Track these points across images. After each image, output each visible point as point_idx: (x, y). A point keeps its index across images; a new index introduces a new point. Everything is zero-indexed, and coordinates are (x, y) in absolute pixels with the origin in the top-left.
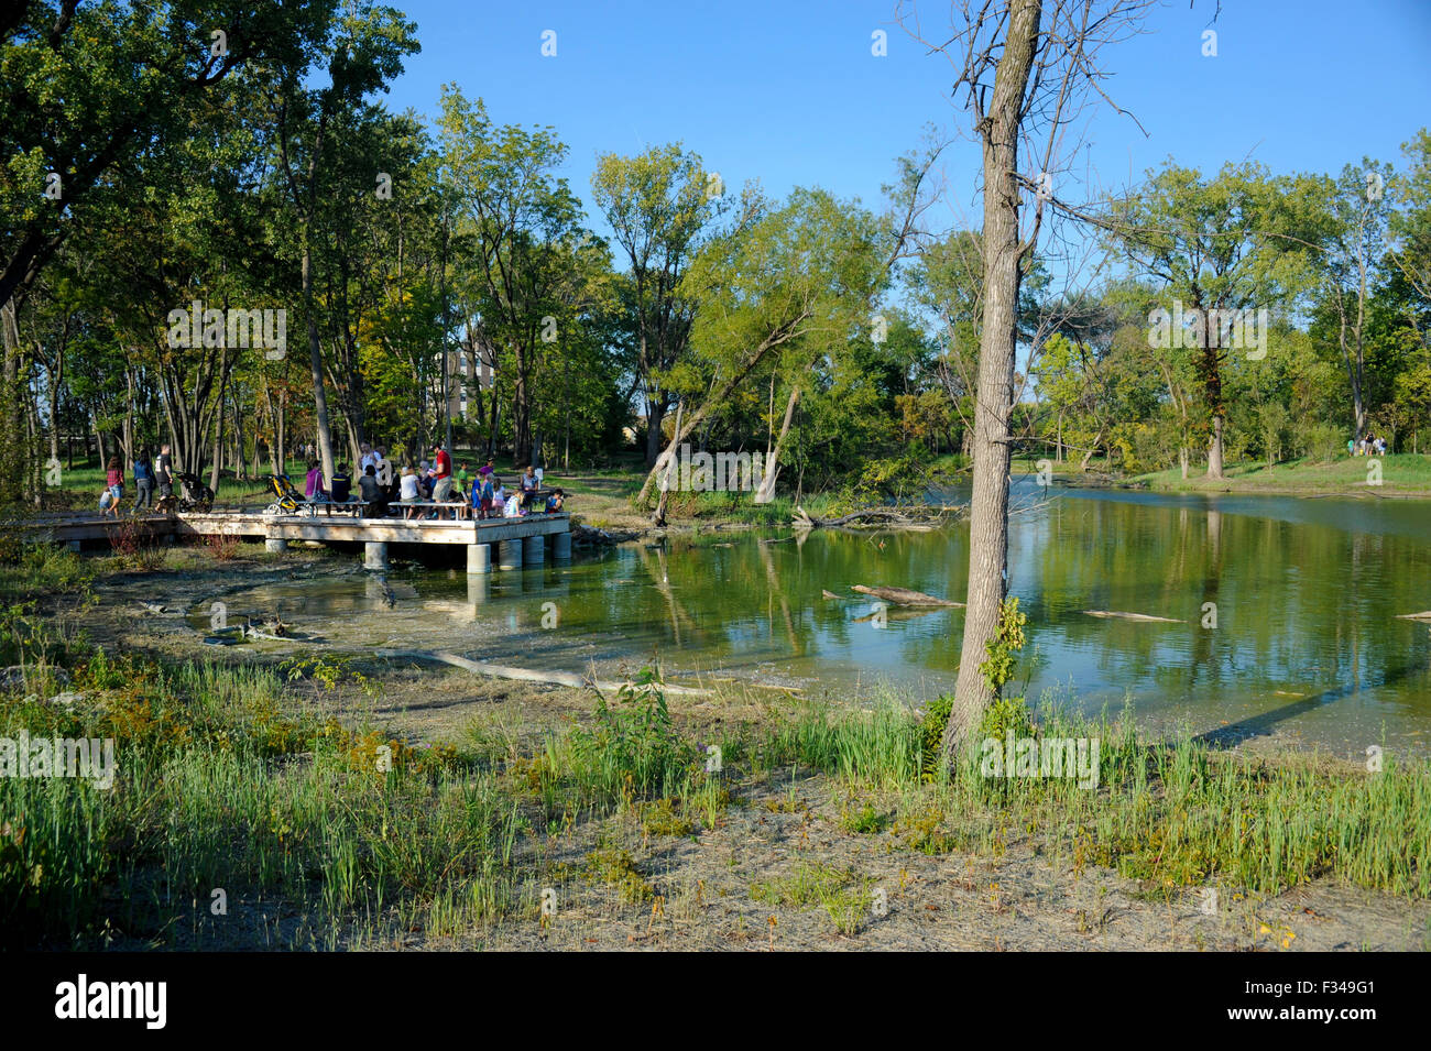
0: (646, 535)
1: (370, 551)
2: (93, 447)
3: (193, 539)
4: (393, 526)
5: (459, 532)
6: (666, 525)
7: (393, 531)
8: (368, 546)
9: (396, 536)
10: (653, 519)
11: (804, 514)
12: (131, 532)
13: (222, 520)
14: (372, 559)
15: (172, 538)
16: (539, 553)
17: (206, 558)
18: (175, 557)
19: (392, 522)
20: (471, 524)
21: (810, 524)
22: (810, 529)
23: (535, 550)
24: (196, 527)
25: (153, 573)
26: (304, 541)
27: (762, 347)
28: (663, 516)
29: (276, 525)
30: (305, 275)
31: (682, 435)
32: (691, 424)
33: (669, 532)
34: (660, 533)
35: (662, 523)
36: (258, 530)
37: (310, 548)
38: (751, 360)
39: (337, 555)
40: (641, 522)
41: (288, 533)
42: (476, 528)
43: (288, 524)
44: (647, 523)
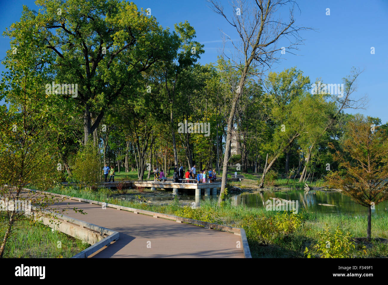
0: (256, 190)
1: (174, 190)
2: (117, 165)
3: (135, 187)
4: (179, 185)
5: (193, 186)
6: (263, 188)
7: (179, 186)
8: (174, 189)
9: (179, 187)
10: (260, 186)
11: (307, 185)
12: (121, 185)
13: (141, 183)
14: (174, 193)
15: (131, 187)
16: (215, 192)
17: (138, 191)
18: (130, 191)
19: (179, 183)
20: (196, 184)
21: (309, 188)
22: (309, 190)
23: (214, 191)
24: (136, 185)
25: (124, 194)
26: (160, 188)
27: (294, 137)
28: (263, 185)
29: (153, 184)
30: (171, 118)
31: (272, 162)
32: (274, 159)
33: (264, 189)
34: (261, 190)
35: (262, 187)
36: (150, 186)
37: (161, 190)
38: (291, 141)
39: (167, 191)
40: (256, 187)
41: (156, 186)
42: (197, 185)
43: (156, 184)
44: (258, 187)
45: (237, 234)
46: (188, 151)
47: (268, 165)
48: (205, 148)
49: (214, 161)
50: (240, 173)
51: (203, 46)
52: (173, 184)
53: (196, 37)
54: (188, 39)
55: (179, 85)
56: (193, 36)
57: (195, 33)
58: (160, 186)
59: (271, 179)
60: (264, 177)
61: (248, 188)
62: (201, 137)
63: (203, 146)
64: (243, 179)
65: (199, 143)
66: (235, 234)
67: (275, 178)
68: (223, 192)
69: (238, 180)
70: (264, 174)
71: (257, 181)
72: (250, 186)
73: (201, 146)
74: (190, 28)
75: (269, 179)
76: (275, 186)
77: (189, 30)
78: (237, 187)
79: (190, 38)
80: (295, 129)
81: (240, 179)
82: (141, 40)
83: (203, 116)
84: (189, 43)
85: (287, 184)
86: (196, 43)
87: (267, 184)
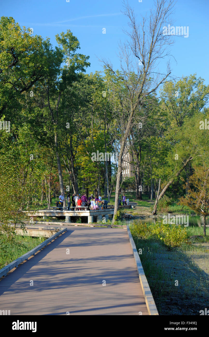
0: (149, 217)
5: (86, 213)
7: (71, 213)
8: (66, 217)
9: (72, 215)
10: (153, 213)
26: (52, 217)
27: (188, 160)
28: (156, 212)
29: (45, 213)
30: (56, 141)
31: (166, 188)
32: (168, 184)
33: (157, 216)
34: (154, 217)
35: (155, 214)
36: (40, 215)
37: (53, 219)
38: (185, 165)
39: (60, 220)
40: (149, 214)
41: (48, 215)
42: (90, 212)
43: (48, 213)
44: (151, 214)
45: (125, 228)
46: (72, 176)
47: (161, 190)
48: (92, 172)
49: (103, 187)
50: (133, 200)
51: (88, 57)
52: (66, 211)
53: (80, 48)
54: (72, 52)
55: (63, 103)
56: (78, 48)
57: (78, 44)
58: (52, 215)
59: (164, 205)
60: (157, 203)
61: (141, 215)
62: (87, 159)
63: (90, 170)
64: (135, 206)
65: (85, 166)
66: (124, 228)
67: (169, 204)
68: (116, 214)
69: (130, 207)
70: (156, 200)
71: (150, 208)
72: (143, 213)
73: (88, 170)
74: (74, 39)
75: (162, 206)
76: (168, 212)
77: (72, 41)
78: (129, 214)
79: (73, 50)
80: (188, 152)
81: (133, 207)
82: (24, 62)
83: (89, 135)
84: (73, 55)
85: (182, 210)
86: (80, 55)
87: (160, 210)
